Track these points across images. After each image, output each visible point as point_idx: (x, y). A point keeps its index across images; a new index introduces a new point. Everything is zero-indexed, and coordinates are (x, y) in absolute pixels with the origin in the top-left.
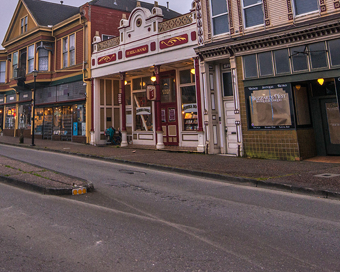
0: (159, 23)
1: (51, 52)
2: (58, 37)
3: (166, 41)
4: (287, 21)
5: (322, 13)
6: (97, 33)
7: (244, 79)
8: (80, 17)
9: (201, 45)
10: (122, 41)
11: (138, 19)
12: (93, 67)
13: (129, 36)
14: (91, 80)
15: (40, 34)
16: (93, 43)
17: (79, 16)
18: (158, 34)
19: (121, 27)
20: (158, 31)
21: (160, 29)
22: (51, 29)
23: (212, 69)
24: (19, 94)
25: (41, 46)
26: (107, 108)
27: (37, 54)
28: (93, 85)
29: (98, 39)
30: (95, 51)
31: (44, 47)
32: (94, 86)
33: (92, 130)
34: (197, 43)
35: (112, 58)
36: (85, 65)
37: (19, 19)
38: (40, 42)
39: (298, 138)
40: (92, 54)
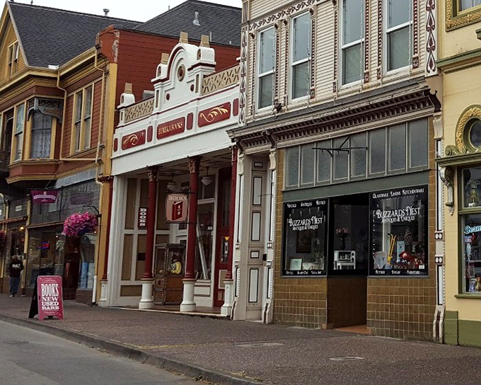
0: (205, 76)
1: (58, 120)
2: (70, 89)
3: (206, 112)
4: (331, 93)
5: (365, 85)
6: (128, 86)
7: (284, 189)
8: (95, 55)
9: (242, 125)
10: (156, 107)
11: (181, 67)
12: (115, 155)
13: (168, 97)
14: (109, 180)
15: (33, 83)
16: (119, 107)
17: (94, 52)
18: (199, 99)
19: (157, 78)
20: (201, 92)
21: (204, 89)
22: (56, 72)
23: (262, 167)
24: (9, 203)
25: (34, 108)
26: (139, 235)
27: (29, 123)
28: (111, 190)
29: (129, 98)
30: (122, 123)
31: (41, 109)
32: (114, 193)
33: (105, 277)
34: (237, 121)
35: (140, 139)
36: (101, 151)
37: (6, 46)
38: (33, 99)
39: (328, 290)
40: (115, 127)
